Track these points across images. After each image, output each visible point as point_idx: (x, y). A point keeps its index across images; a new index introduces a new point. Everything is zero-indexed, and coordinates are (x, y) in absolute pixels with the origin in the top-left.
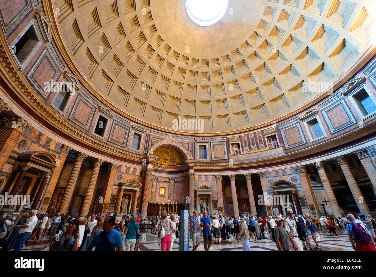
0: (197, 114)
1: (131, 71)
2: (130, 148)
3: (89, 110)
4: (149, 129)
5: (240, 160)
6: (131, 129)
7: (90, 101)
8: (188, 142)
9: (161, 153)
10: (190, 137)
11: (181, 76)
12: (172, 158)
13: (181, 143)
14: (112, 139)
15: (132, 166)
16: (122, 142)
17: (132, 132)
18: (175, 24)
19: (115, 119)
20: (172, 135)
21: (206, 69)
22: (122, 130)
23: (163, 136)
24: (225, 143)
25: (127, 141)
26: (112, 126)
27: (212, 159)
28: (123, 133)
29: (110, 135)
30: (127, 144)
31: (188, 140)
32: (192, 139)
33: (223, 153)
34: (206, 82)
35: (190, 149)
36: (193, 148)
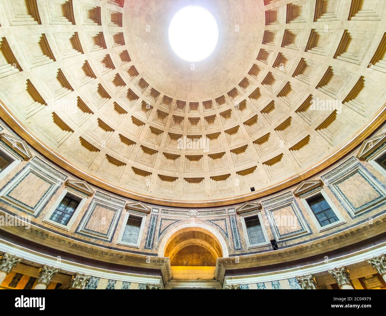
10: (226, 208)
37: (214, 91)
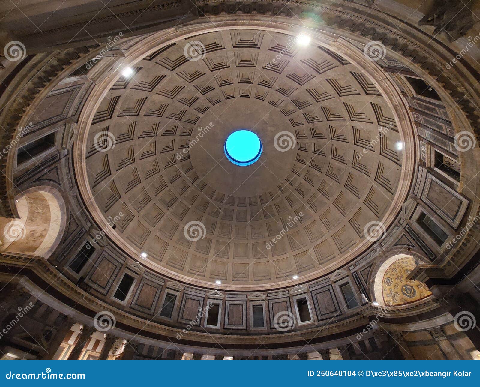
6: (333, 285)
8: (401, 233)
10: (396, 222)
13: (396, 245)
14: (321, 315)
16: (334, 310)
17: (336, 287)
19: (311, 290)
20: (377, 244)
23: (370, 257)
24: (430, 175)
26: (313, 300)
27: (452, 227)
29: (316, 312)
30: (340, 308)
31: (398, 229)
32: (401, 222)
33: (450, 196)
35: (414, 243)
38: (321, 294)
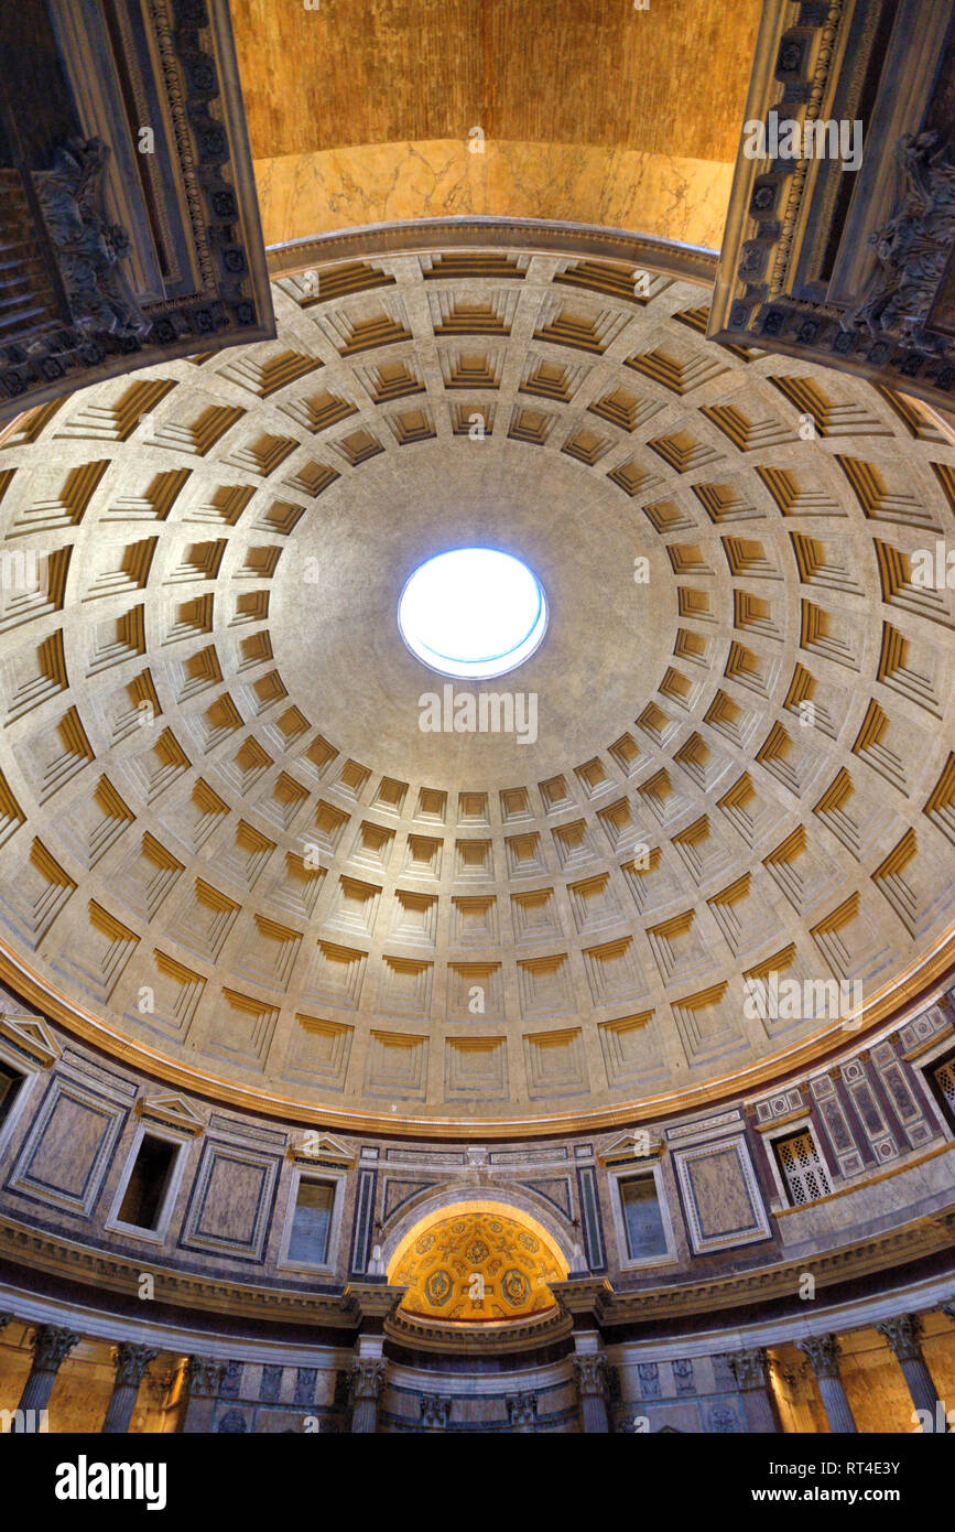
0: (586, 1016)
1: (273, 916)
2: (283, 1260)
3: (98, 1123)
4: (372, 1142)
5: (833, 1235)
6: (287, 1164)
7: (101, 1089)
8: (563, 1170)
9: (451, 1256)
10: (570, 1143)
11: (479, 867)
12: (510, 1277)
13: (525, 1184)
14: (198, 1232)
15: (292, 1357)
16: (247, 1237)
17: (294, 1174)
18: (392, 707)
19: (212, 1133)
20: (483, 1149)
21: (568, 813)
22: (245, 1175)
23: (440, 1163)
24: (742, 1140)
25: (269, 1226)
26: (199, 1169)
27: (691, 1246)
28: (250, 1193)
29: (187, 1213)
30: (266, 1242)
31: (560, 1159)
32: (582, 1152)
33: (742, 1201)
34: (585, 862)
35: (575, 1212)
36: (589, 1199)
37: (396, 474)
38: (234, 1165)
